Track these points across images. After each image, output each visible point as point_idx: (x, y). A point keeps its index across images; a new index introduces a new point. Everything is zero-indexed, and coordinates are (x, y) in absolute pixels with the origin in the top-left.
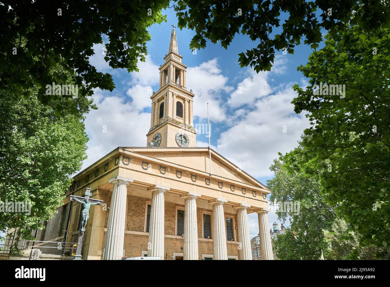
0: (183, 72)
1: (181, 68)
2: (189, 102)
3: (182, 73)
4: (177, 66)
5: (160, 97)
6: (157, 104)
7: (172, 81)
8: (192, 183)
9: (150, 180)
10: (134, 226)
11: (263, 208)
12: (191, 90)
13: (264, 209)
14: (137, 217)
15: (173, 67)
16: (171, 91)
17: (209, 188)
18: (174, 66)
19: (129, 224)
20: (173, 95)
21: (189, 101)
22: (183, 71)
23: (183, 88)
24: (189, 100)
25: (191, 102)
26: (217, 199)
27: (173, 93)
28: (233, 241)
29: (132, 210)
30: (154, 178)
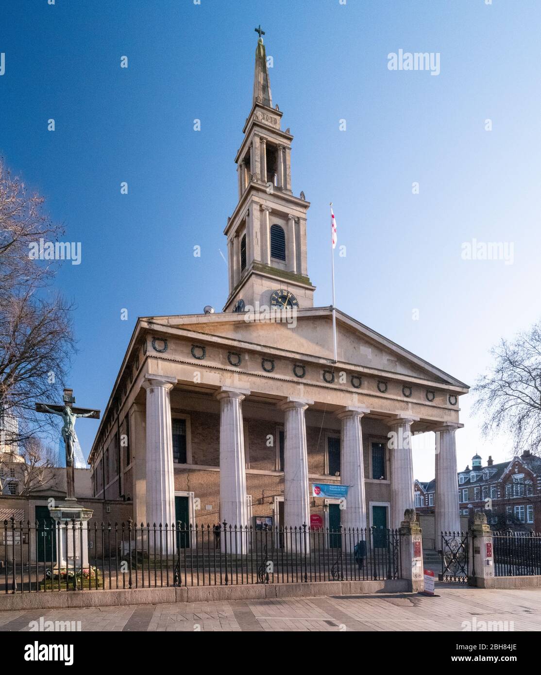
0: (284, 152)
1: (277, 142)
2: (297, 222)
3: (281, 154)
4: (270, 139)
5: (239, 222)
6: (235, 241)
7: (259, 177)
8: (295, 379)
9: (211, 378)
10: (205, 458)
11: (446, 422)
12: (302, 194)
13: (449, 424)
14: (210, 444)
15: (261, 143)
16: (257, 203)
17: (332, 389)
18: (261, 139)
19: (196, 456)
20: (262, 210)
21: (296, 219)
22: (284, 148)
23: (284, 191)
24: (298, 218)
25: (301, 221)
26: (348, 407)
27: (261, 206)
28: (384, 479)
29: (199, 433)
30: (219, 373)
